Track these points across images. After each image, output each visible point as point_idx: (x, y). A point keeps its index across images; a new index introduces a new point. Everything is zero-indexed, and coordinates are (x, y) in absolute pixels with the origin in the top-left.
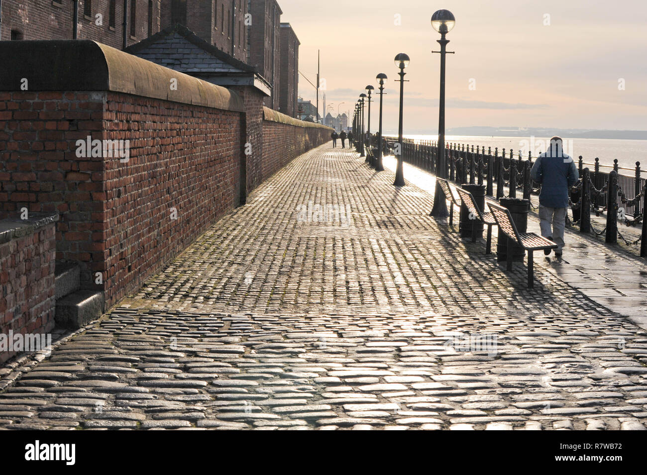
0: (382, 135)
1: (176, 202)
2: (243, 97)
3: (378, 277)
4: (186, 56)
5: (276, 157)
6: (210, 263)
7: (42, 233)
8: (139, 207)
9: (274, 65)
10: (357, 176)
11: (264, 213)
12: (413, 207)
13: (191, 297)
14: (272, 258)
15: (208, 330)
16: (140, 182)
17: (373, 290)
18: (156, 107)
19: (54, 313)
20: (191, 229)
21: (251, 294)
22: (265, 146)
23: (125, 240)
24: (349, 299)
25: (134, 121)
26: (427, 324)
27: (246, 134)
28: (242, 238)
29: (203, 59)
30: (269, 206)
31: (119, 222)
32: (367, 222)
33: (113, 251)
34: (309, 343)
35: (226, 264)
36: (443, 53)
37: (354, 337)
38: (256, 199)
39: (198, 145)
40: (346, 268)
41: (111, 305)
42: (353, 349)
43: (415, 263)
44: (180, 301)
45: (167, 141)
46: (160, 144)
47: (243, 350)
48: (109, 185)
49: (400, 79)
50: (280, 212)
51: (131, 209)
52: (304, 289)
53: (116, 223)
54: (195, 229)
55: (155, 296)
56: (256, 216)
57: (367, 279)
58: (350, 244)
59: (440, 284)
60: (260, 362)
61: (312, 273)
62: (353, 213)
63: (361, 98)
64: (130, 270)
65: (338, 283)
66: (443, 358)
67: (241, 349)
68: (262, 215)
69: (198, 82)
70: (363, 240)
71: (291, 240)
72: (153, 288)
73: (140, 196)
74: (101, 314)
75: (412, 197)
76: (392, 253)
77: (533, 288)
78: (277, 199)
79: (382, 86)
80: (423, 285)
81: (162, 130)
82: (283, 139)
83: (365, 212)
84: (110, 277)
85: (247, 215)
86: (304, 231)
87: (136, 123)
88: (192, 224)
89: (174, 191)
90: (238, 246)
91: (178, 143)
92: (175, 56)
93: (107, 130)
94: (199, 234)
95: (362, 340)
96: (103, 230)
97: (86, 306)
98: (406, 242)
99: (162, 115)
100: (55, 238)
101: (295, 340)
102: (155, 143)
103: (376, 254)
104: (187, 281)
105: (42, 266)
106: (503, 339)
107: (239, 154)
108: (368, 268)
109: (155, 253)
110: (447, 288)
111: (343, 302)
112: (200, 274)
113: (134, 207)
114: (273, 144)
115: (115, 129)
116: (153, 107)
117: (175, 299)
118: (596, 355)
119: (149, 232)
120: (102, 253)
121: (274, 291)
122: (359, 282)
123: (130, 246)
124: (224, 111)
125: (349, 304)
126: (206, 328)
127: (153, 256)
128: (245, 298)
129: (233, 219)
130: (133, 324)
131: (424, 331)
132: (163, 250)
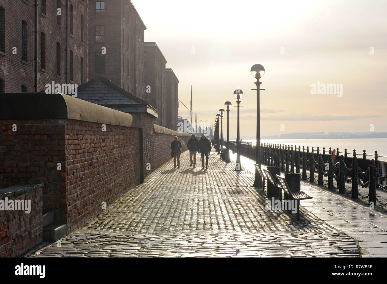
0: (229, 140)
1: (103, 179)
2: (141, 119)
3: (215, 217)
4: (106, 95)
5: (163, 155)
6: (123, 213)
7: (36, 192)
8: (83, 181)
9: (162, 96)
10: (213, 166)
11: (154, 187)
12: (244, 183)
13: (112, 228)
14: (157, 210)
15: (122, 242)
16: (84, 167)
17: (211, 223)
18: (91, 127)
19: (42, 234)
20: (111, 195)
21: (145, 226)
22: (155, 148)
23: (77, 198)
24: (197, 227)
25: (80, 135)
26: (235, 237)
27: (143, 141)
28: (141, 200)
29: (116, 97)
30: (157, 184)
31: (74, 188)
32: (214, 191)
33: (71, 203)
34: (173, 246)
35: (132, 213)
36: (258, 90)
37: (197, 243)
38: (150, 180)
39: (114, 148)
40: (198, 214)
41: (71, 232)
42: (195, 247)
43: (237, 211)
44: (107, 230)
45: (97, 145)
46: (94, 147)
47: (140, 249)
48: (68, 168)
49: (237, 105)
50: (164, 187)
51: (79, 182)
52: (174, 224)
53: (72, 189)
54: (114, 196)
55: (93, 228)
56: (150, 189)
57: (209, 218)
58: (202, 202)
59: (249, 220)
60: (148, 253)
61: (179, 216)
62: (207, 186)
63: (217, 117)
64: (79, 215)
65: (192, 220)
66: (240, 250)
67: (139, 248)
68: (153, 189)
69: (113, 111)
70: (210, 200)
71: (169, 201)
72: (92, 225)
73: (84, 175)
74: (66, 235)
75: (245, 177)
76: (226, 206)
77: (299, 221)
78: (163, 180)
79: (228, 109)
80: (239, 221)
81: (94, 139)
82: (167, 144)
83: (214, 186)
84: (70, 217)
85: (144, 189)
86: (177, 196)
87: (81, 136)
88: (112, 192)
89: (102, 173)
90: (138, 204)
91: (103, 147)
92: (100, 95)
93: (67, 140)
94: (116, 198)
95: (200, 244)
96: (66, 192)
97: (59, 230)
98: (235, 201)
99: (95, 131)
100: (42, 195)
101: (166, 244)
102: (91, 147)
103: (216, 207)
104: (110, 221)
105: (36, 209)
106: (273, 242)
107: (139, 153)
108: (210, 214)
109: (93, 207)
110: (252, 222)
111: (194, 229)
112: (117, 218)
113: (81, 181)
114: (160, 147)
115: (71, 139)
116: (90, 127)
117: (104, 229)
118: (318, 247)
119: (89, 195)
120: (66, 204)
121: (158, 225)
122: (204, 220)
123: (79, 202)
124: (129, 128)
125: (197, 230)
126: (121, 241)
127: (91, 208)
128: (142, 228)
129: (136, 191)
130: (83, 240)
131: (233, 239)
132: (96, 206)
